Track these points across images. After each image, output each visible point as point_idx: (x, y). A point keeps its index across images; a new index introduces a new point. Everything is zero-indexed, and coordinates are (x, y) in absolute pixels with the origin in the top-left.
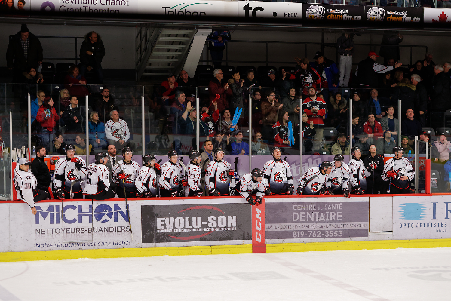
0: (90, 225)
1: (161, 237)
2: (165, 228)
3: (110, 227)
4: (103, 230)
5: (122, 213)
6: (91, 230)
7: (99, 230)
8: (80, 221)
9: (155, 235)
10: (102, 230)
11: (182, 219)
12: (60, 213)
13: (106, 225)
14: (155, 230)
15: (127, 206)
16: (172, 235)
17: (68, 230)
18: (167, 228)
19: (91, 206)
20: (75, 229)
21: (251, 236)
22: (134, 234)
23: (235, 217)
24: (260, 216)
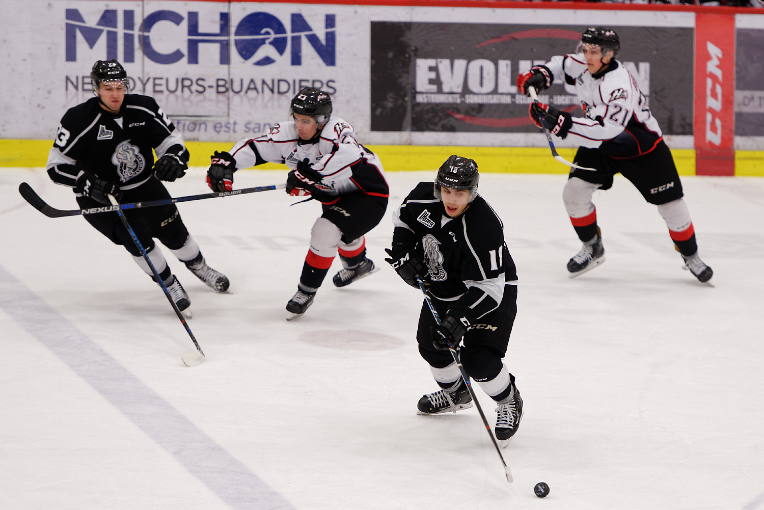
0: (222, 71)
1: (427, 114)
2: (440, 91)
3: (279, 81)
4: (259, 87)
5: (313, 39)
6: (224, 86)
7: (249, 88)
8: (193, 58)
9: (409, 108)
10: (255, 89)
11: (488, 65)
12: (136, 32)
13: (268, 73)
14: (409, 94)
15: (330, 21)
16: (458, 111)
17: (157, 82)
18: (446, 88)
19: (225, 17)
20: (177, 80)
21: (690, 125)
22: (348, 102)
23: (645, 67)
24: (718, 67)
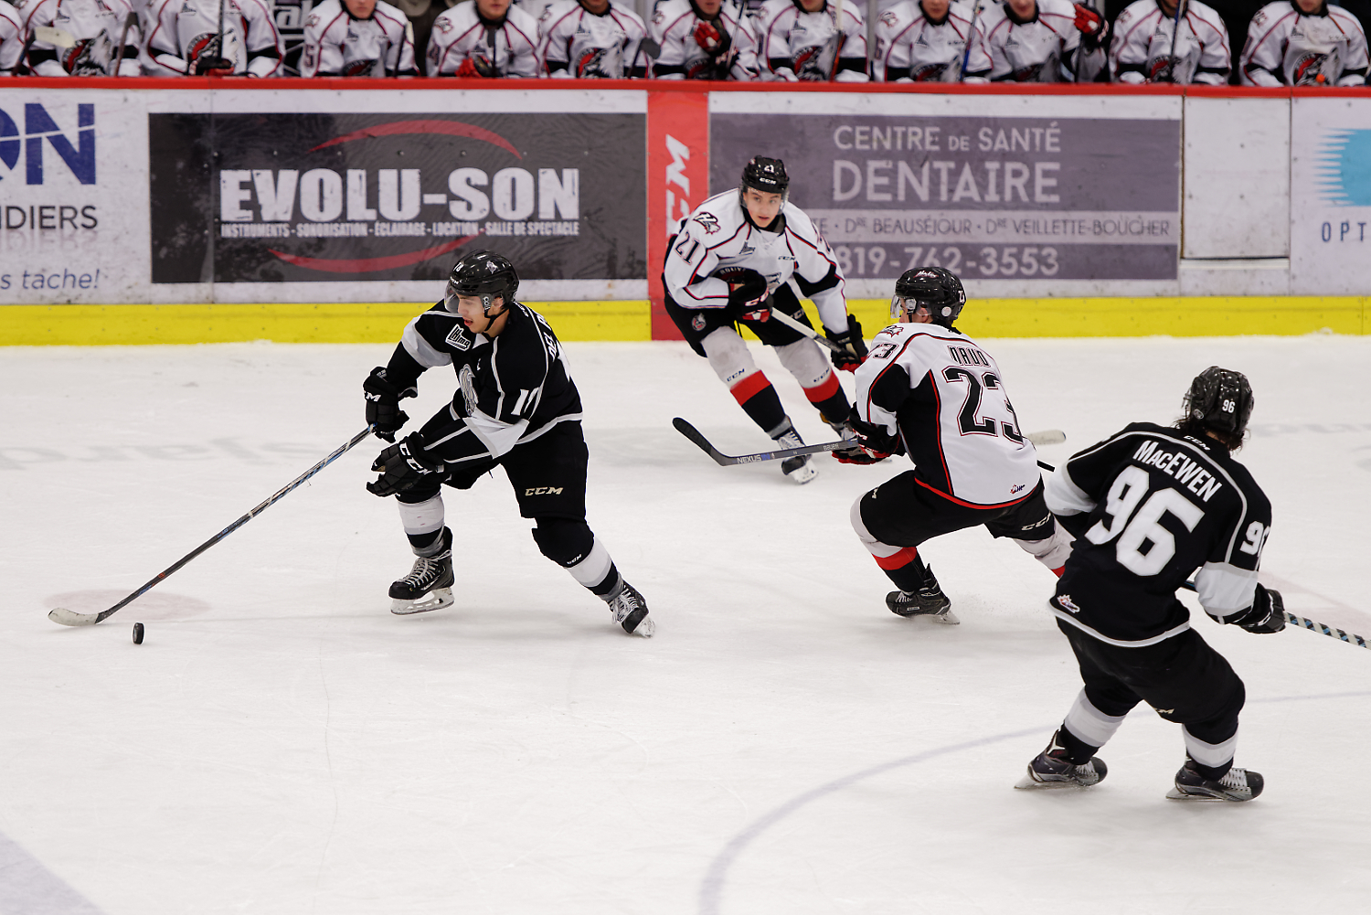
1: (238, 255)
2: (258, 219)
3: (9, 208)
5: (60, 144)
9: (211, 247)
11: (331, 178)
14: (210, 225)
15: (86, 114)
16: (287, 250)
18: (266, 216)
21: (642, 263)
22: (116, 239)
23: (571, 175)
24: (683, 173)
